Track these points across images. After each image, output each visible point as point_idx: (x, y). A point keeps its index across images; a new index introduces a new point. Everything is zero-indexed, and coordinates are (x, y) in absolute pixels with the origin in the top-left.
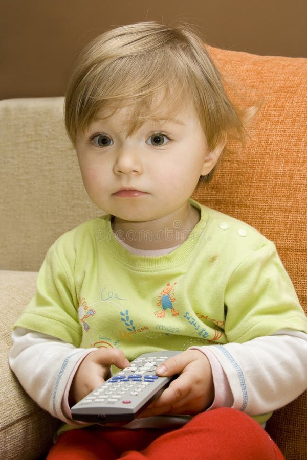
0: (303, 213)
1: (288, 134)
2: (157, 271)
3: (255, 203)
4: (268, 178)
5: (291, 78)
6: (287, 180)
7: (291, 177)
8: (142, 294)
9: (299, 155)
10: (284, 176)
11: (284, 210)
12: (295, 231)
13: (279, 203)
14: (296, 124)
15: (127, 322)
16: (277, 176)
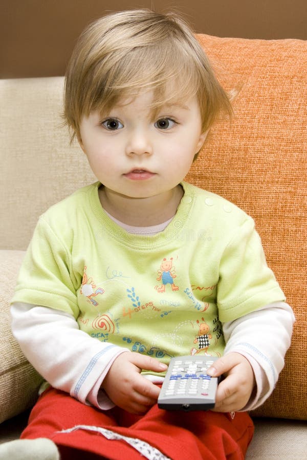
0: (257, 183)
1: (243, 112)
2: (155, 249)
3: (214, 175)
4: (226, 152)
5: (246, 60)
6: (242, 153)
7: (246, 151)
8: (140, 269)
9: (253, 131)
10: (239, 150)
11: (240, 180)
12: (250, 199)
13: (235, 174)
14: (250, 102)
15: (133, 298)
16: (233, 150)
